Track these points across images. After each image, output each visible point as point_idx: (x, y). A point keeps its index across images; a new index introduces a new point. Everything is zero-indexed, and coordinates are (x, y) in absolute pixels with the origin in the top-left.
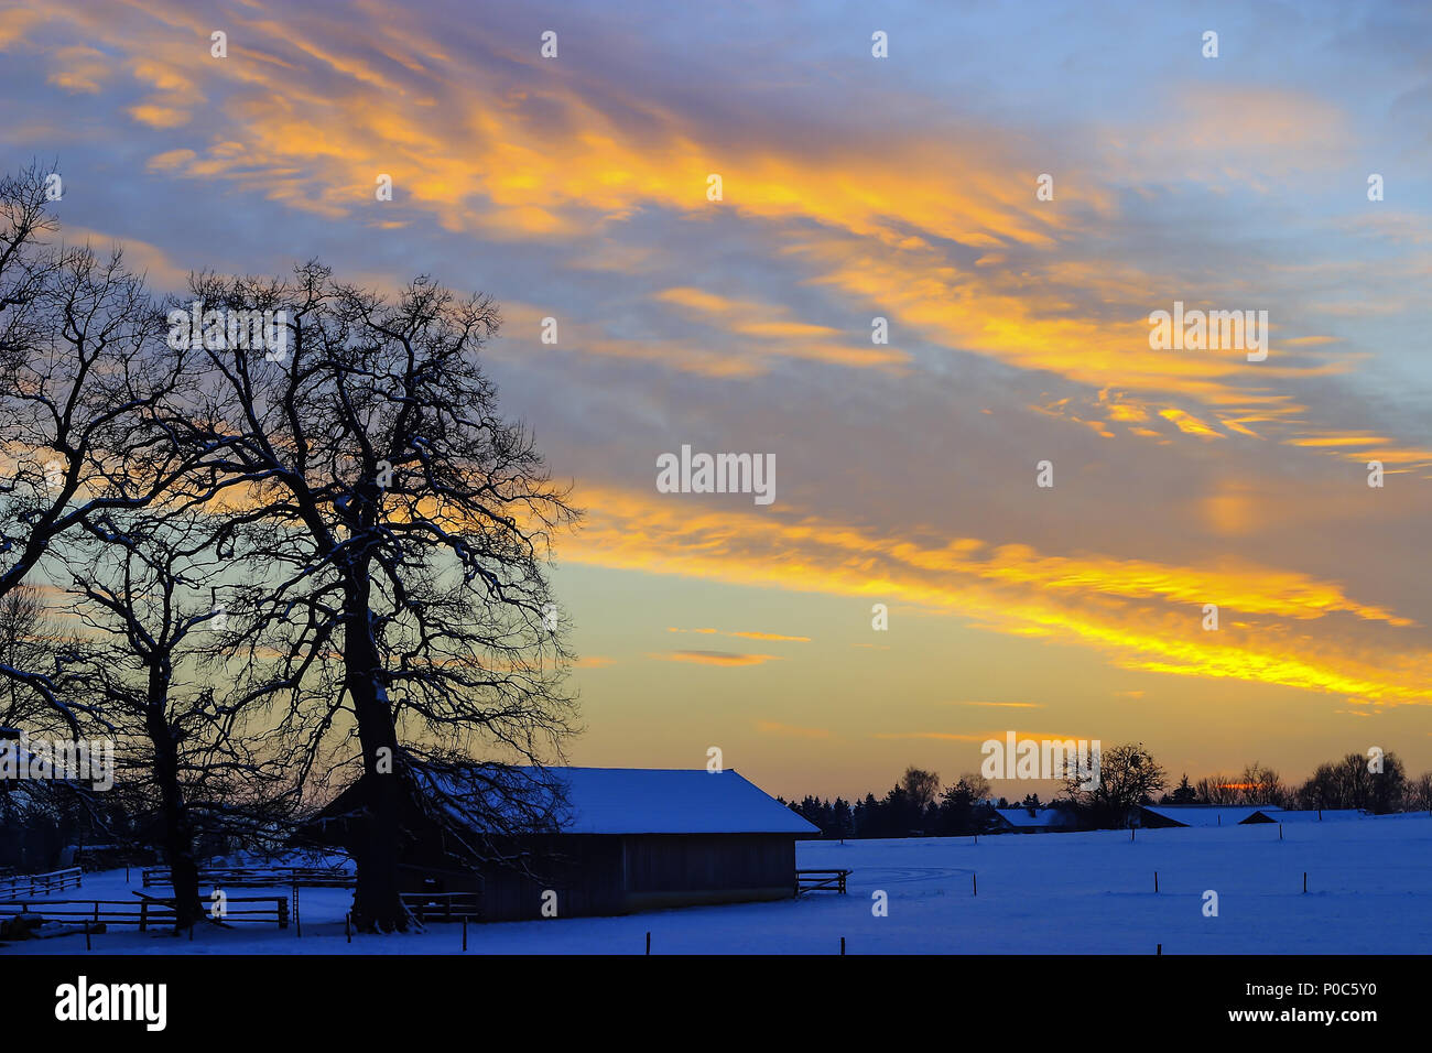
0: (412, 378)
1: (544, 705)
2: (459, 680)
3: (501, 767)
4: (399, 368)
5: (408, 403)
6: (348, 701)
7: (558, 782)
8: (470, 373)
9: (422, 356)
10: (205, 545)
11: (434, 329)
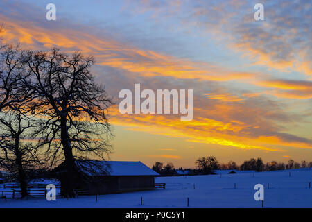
0: (75, 74)
1: (105, 147)
2: (86, 141)
3: (96, 161)
4: (73, 71)
5: (74, 79)
6: (62, 146)
7: (109, 164)
8: (88, 73)
9: (77, 69)
10: (28, 111)
11: (79, 63)
